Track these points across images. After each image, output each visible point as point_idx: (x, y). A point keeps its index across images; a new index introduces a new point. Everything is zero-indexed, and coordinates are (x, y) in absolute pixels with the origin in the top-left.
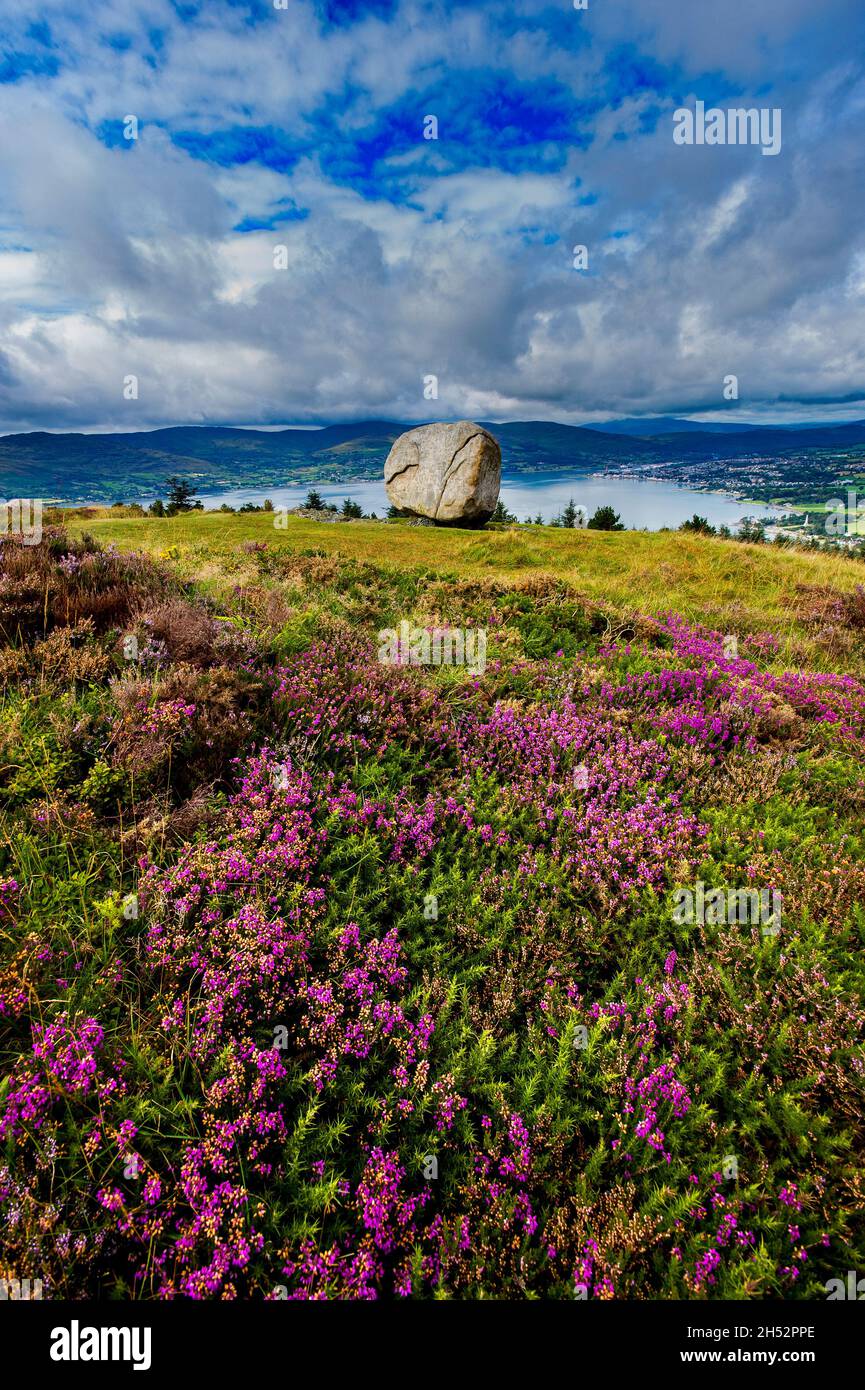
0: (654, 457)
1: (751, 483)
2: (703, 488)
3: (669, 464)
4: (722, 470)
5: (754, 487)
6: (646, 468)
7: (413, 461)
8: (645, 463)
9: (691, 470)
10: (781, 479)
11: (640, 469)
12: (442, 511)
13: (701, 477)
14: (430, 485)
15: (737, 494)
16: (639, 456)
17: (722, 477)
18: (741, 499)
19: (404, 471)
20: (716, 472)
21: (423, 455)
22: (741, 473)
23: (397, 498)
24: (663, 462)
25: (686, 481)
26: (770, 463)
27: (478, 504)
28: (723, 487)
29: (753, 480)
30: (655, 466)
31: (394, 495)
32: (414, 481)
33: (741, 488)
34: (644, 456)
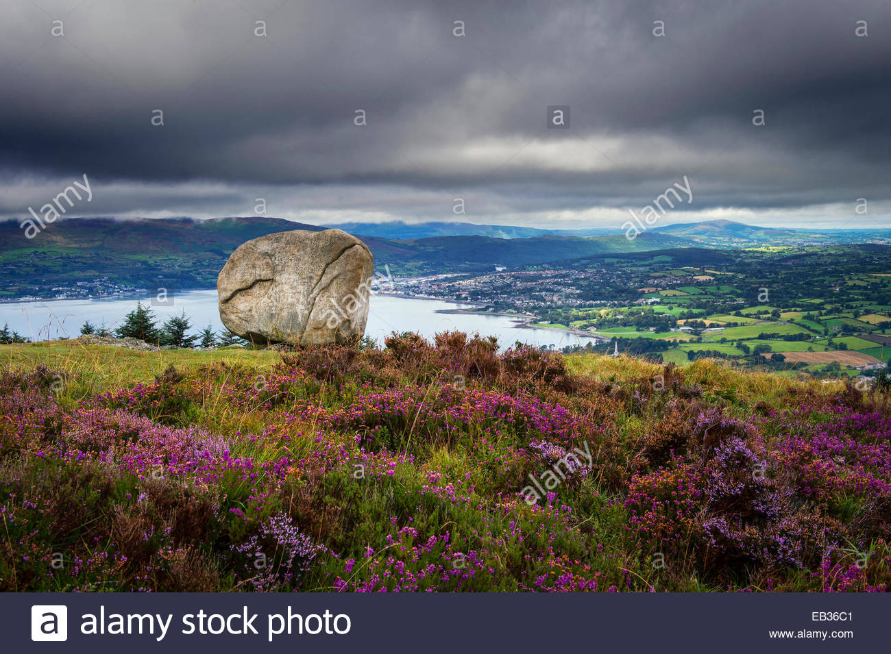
0: (421, 268)
1: (544, 301)
2: (487, 308)
3: (441, 277)
4: (509, 285)
5: (550, 307)
6: (413, 282)
7: (265, 273)
8: (410, 276)
9: (469, 283)
10: (579, 296)
11: (404, 283)
12: (310, 335)
13: (484, 295)
14: (292, 305)
15: (529, 317)
16: (402, 266)
17: (509, 293)
18: (535, 322)
19: (250, 287)
20: (501, 288)
21: (279, 268)
22: (532, 289)
23: (237, 321)
24: (434, 274)
25: (466, 298)
26: (564, 276)
27: (353, 327)
28: (512, 306)
29: (547, 298)
30: (423, 280)
31: (233, 317)
32: (265, 299)
33: (534, 308)
34: (409, 265)
